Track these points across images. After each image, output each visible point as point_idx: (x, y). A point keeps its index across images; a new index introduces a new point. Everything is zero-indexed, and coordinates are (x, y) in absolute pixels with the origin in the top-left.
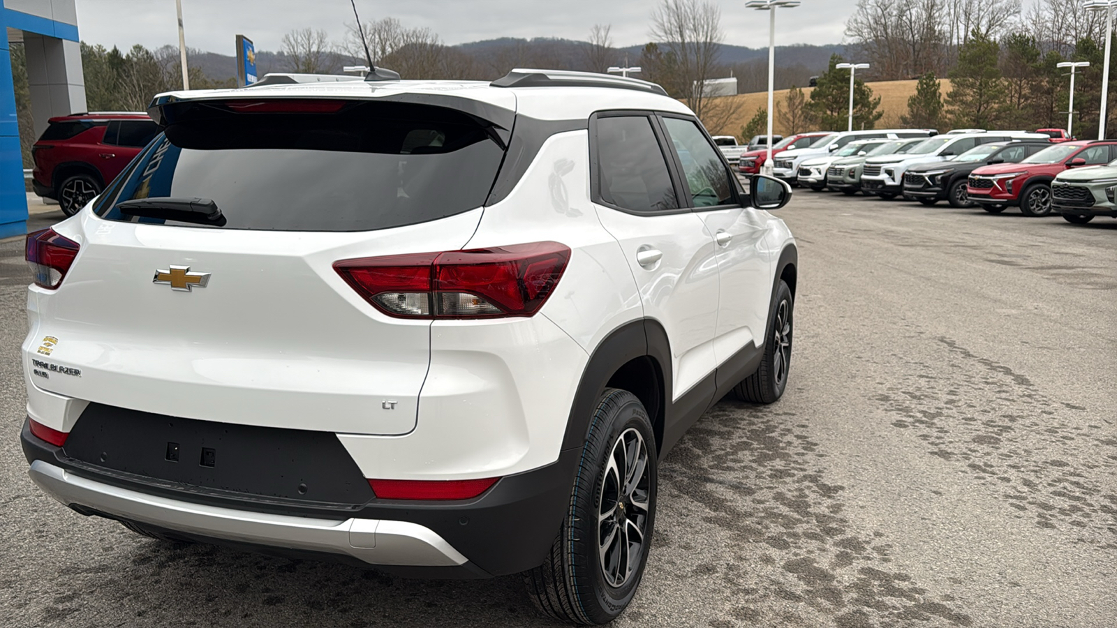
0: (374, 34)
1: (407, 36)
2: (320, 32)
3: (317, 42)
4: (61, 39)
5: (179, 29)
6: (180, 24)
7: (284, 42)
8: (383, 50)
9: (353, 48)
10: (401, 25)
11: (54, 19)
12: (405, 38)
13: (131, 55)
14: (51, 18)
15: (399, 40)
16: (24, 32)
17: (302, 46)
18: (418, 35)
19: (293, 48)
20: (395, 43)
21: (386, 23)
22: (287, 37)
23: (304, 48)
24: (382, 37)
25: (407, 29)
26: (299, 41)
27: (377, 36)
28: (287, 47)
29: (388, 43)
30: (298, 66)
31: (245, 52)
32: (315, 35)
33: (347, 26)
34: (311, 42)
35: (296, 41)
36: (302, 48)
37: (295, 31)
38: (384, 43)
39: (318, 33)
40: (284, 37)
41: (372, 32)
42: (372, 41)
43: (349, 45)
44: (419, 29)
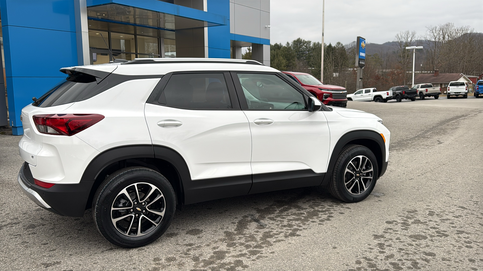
0: (440, 31)
1: (457, 30)
2: (413, 32)
3: (411, 36)
4: (262, 45)
5: (322, 37)
6: (323, 35)
7: (396, 37)
8: (444, 38)
9: (429, 37)
10: (454, 26)
11: (261, 37)
12: (456, 31)
13: (335, 46)
14: (259, 37)
15: (453, 33)
16: (252, 43)
17: (404, 38)
18: (463, 30)
19: (400, 39)
20: (450, 34)
21: (447, 25)
22: (398, 35)
23: (405, 39)
24: (444, 32)
25: (458, 27)
26: (403, 36)
27: (441, 32)
28: (397, 39)
29: (447, 34)
30: (401, 47)
31: (360, 44)
32: (410, 33)
33: (427, 28)
34: (408, 36)
35: (402, 36)
36: (404, 39)
37: (402, 32)
38: (444, 34)
39: (412, 33)
40: (396, 35)
41: (439, 30)
42: (439, 34)
43: (427, 37)
44: (464, 26)
